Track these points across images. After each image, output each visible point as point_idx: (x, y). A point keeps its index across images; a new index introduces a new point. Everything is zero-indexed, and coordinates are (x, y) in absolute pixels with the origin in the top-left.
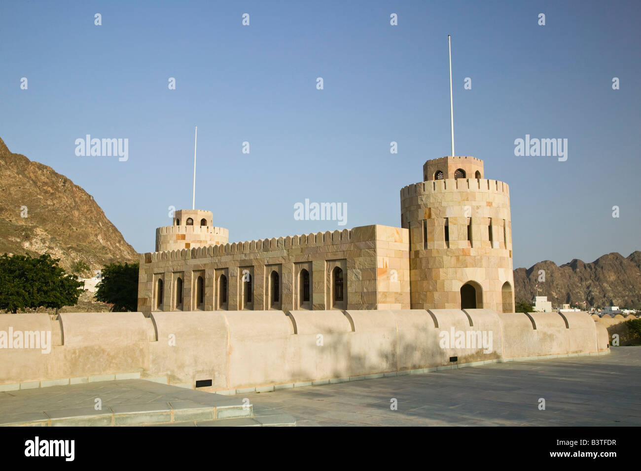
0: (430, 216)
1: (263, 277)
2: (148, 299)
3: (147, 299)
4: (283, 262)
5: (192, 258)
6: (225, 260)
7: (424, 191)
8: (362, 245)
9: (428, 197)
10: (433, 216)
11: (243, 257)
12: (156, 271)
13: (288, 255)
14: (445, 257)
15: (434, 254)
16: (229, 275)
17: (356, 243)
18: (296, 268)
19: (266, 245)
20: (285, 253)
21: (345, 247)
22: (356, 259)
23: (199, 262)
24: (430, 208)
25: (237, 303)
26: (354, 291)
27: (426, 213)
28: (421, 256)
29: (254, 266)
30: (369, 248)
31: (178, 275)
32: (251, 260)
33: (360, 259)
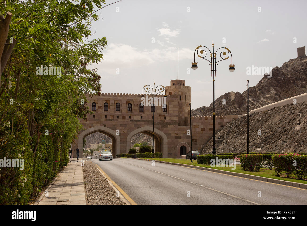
29: (133, 101)
30: (176, 100)
31: (94, 101)
32: (132, 99)
33: (173, 102)
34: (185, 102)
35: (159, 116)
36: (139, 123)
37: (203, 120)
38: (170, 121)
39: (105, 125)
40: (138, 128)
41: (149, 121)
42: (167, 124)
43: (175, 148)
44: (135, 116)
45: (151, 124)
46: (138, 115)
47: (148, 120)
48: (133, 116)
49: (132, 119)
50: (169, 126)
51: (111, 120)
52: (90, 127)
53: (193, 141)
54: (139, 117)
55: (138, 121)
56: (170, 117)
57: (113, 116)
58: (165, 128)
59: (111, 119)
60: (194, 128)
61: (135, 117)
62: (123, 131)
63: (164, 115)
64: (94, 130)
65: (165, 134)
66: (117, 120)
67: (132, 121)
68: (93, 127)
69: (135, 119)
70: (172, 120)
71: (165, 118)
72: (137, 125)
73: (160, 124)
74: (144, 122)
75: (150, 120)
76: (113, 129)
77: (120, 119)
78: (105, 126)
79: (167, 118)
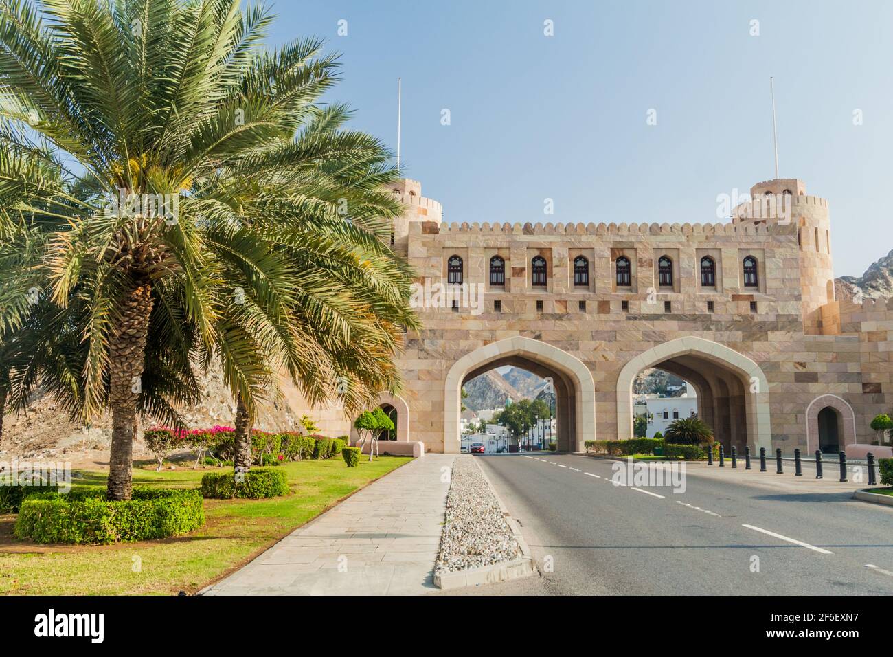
0: (804, 224)
1: (652, 260)
4: (680, 247)
5: (524, 234)
6: (586, 240)
9: (802, 208)
10: (807, 225)
11: (618, 239)
12: (448, 244)
13: (688, 241)
14: (815, 259)
15: (809, 256)
16: (595, 256)
17: (776, 236)
18: (697, 254)
19: (655, 230)
20: (684, 239)
21: (762, 239)
22: (776, 250)
23: (540, 240)
24: (804, 218)
26: (774, 277)
27: (801, 222)
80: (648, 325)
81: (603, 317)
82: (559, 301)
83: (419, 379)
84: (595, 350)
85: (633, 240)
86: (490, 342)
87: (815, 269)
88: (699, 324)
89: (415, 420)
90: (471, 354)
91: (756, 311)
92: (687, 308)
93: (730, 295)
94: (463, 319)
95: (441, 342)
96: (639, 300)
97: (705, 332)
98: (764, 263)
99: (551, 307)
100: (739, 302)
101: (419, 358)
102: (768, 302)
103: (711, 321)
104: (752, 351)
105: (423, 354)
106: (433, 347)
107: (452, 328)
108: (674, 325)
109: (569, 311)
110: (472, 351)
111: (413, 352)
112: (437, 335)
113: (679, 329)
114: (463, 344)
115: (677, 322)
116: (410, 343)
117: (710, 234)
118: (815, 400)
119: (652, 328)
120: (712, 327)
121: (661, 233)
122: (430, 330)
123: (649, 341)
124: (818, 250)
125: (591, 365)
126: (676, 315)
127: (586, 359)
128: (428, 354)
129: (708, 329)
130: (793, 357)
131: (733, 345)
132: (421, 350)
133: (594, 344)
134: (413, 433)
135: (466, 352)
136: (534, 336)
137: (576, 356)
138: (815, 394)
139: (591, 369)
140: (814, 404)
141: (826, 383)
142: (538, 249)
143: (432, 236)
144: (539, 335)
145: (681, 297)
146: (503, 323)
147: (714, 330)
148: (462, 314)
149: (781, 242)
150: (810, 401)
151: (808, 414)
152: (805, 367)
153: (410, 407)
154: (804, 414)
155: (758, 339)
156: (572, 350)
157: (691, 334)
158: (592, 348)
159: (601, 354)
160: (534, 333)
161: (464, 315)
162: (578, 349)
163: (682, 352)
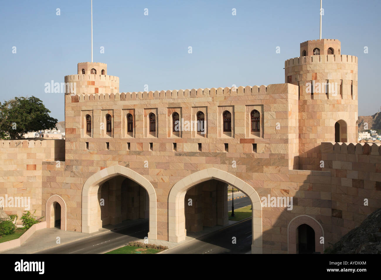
0: (316, 78)
1: (190, 115)
2: (77, 129)
3: (75, 129)
4: (208, 105)
5: (121, 100)
6: (154, 102)
7: (312, 61)
8: (276, 96)
9: (315, 65)
10: (318, 78)
11: (172, 101)
12: (84, 108)
13: (213, 101)
14: (326, 105)
15: (319, 102)
16: (158, 113)
17: (272, 95)
18: (219, 110)
19: (193, 94)
20: (210, 99)
21: (262, 97)
22: (271, 105)
23: (129, 103)
24: (316, 73)
25: (166, 133)
26: (270, 125)
27: (313, 76)
28: (308, 103)
29: (182, 107)
30: (282, 98)
31: (107, 112)
32: (179, 103)
33: (275, 105)
34: (327, 99)
35: (241, 143)
36: (194, 160)
37: (357, 156)
38: (267, 156)
39: (127, 163)
40: (193, 171)
41: (216, 155)
42: (259, 163)
43: (281, 229)
44: (186, 142)
45: (221, 163)
46: (192, 141)
47: (214, 152)
48: (181, 144)
49: (179, 151)
50: (265, 169)
51: (139, 153)
52: (102, 169)
53: (334, 215)
54: (194, 144)
55: (192, 154)
56: (267, 145)
57: (142, 143)
58: (255, 175)
59: (137, 150)
60: (335, 176)
61: (185, 144)
62: (162, 179)
63: (253, 140)
64: (107, 175)
65: (257, 189)
66: (150, 154)
67: (180, 155)
68: (107, 167)
69: (185, 151)
70: (273, 152)
71: (255, 146)
72: (191, 164)
73: (243, 164)
74: (204, 158)
75: (217, 152)
76: (142, 174)
77: (155, 151)
78: (127, 166)
79: (261, 148)
80: (187, 159)
81: (162, 153)
82: (138, 143)
83: (71, 189)
84: (157, 175)
85: (180, 102)
86: (104, 168)
87: (323, 113)
88: (219, 159)
89: (69, 212)
90: (95, 175)
91: (256, 152)
92: (211, 148)
93: (239, 140)
94: (91, 153)
95: (80, 167)
96: (182, 142)
97: (222, 165)
98: (263, 115)
99: (135, 147)
100: (245, 144)
101: (71, 176)
102: (265, 144)
103: (226, 157)
104: (252, 180)
105: (72, 174)
106: (77, 170)
107: (86, 159)
108: (203, 159)
109: (144, 150)
110: (95, 173)
111: (68, 173)
112: (79, 163)
113: (206, 163)
114: (91, 169)
115: (205, 157)
116: (67, 167)
117: (227, 95)
118: (295, 218)
119: (190, 161)
120: (226, 162)
121: (197, 96)
122: (75, 160)
123: (188, 170)
124: (328, 98)
125: (155, 184)
126: (204, 153)
127: (152, 180)
128: (75, 174)
129: (224, 163)
130: (280, 185)
131: (239, 175)
132: (72, 172)
133: (157, 171)
134: (68, 219)
135: (92, 173)
136: (125, 165)
137: (147, 178)
138: (295, 213)
139: (155, 187)
140: (293, 221)
141: (303, 206)
142: (128, 109)
143: (76, 103)
144: (128, 164)
145: (208, 140)
146: (110, 156)
147: (228, 164)
148: (90, 151)
149: (275, 99)
150: (292, 219)
151: (289, 229)
152: (289, 194)
153: (67, 205)
154: (287, 227)
155: (256, 171)
156: (145, 174)
157: (214, 167)
158: (156, 174)
159: (160, 177)
160: (126, 163)
161: (91, 151)
162: (148, 174)
163: (207, 178)
